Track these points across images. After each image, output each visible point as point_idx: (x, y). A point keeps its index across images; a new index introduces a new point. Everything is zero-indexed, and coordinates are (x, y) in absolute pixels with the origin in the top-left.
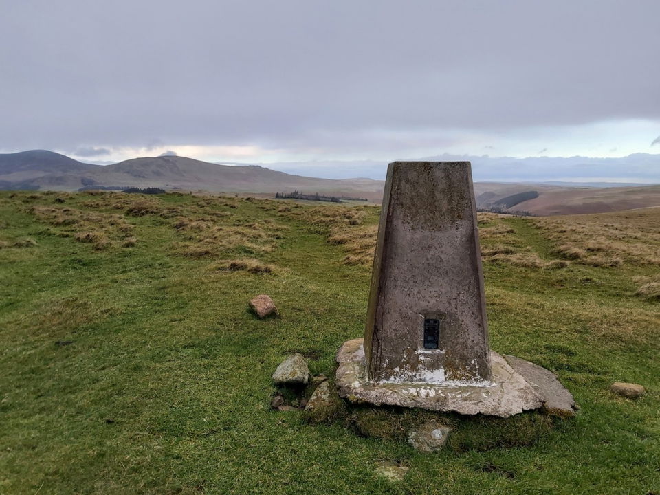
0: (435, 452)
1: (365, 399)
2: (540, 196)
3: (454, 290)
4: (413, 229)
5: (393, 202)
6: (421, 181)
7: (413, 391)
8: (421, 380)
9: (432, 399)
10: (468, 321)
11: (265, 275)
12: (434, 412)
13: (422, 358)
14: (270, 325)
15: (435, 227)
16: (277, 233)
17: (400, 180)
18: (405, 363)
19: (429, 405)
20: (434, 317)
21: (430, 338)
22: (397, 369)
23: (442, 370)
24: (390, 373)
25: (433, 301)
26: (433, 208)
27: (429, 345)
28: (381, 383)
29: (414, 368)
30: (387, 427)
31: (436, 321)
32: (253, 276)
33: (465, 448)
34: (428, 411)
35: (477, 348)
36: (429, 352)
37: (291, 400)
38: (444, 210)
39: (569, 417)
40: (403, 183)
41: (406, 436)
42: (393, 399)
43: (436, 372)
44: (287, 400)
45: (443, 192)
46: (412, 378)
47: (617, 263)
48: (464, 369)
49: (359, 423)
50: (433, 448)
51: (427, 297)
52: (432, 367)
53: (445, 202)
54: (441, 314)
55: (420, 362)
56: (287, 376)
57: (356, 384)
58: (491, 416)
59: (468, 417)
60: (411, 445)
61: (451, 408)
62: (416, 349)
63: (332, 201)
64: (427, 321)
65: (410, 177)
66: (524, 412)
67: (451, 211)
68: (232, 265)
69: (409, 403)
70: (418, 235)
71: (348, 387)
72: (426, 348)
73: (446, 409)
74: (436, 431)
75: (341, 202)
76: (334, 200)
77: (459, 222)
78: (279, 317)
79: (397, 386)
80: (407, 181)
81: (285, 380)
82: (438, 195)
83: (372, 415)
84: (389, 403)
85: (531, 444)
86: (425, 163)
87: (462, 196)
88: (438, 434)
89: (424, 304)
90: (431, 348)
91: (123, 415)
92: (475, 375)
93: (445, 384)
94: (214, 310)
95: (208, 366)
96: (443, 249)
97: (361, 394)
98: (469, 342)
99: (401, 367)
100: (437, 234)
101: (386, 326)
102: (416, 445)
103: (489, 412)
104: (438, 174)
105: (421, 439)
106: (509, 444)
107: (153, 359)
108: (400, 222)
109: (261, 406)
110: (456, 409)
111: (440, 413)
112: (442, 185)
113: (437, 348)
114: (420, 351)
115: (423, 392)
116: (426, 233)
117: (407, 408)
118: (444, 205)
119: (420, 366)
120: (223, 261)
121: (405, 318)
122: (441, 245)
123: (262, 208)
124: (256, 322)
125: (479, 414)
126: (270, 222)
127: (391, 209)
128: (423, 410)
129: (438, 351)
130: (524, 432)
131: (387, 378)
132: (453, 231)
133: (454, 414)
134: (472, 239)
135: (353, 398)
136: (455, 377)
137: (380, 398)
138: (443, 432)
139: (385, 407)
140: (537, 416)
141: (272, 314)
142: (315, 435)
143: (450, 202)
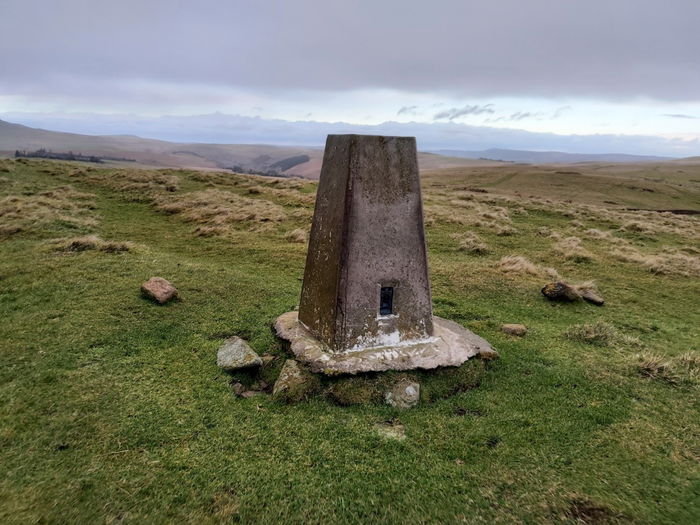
0: (413, 407)
1: (341, 370)
2: (311, 161)
3: (406, 259)
4: (371, 202)
5: (352, 176)
6: (377, 155)
7: (379, 355)
8: (380, 344)
9: (397, 360)
10: (417, 286)
11: (124, 254)
12: (403, 371)
13: (380, 324)
14: (175, 310)
15: (390, 201)
16: (87, 203)
17: (359, 154)
18: (366, 331)
19: (398, 366)
20: (388, 285)
21: (385, 305)
22: (360, 338)
23: (397, 333)
24: (354, 341)
25: (389, 270)
26: (387, 182)
27: (385, 311)
28: (347, 352)
29: (374, 334)
30: (366, 393)
31: (390, 288)
32: (110, 256)
33: (434, 398)
34: (399, 371)
35: (424, 309)
36: (386, 318)
37: (250, 384)
38: (397, 184)
39: (495, 357)
40: (361, 157)
41: (383, 397)
42: (366, 367)
43: (392, 335)
44: (248, 386)
45: (395, 166)
46: (372, 344)
47: (431, 222)
48: (415, 328)
49: (338, 394)
50: (410, 404)
51: (384, 267)
52: (389, 331)
53: (397, 176)
54: (396, 282)
55: (378, 328)
56: (240, 361)
57: (325, 358)
58: (448, 367)
59: (431, 371)
60: (389, 405)
61: (416, 366)
62: (375, 317)
63: (92, 161)
64: (383, 289)
65: (367, 151)
66: (470, 358)
67: (402, 185)
68: (74, 244)
69: (380, 368)
70: (375, 209)
71: (320, 362)
72: (381, 314)
73: (412, 367)
74: (408, 388)
75: (102, 163)
76: (93, 160)
77: (409, 195)
78: (180, 300)
79: (362, 353)
80: (365, 155)
81: (240, 366)
82: (392, 169)
83: (349, 384)
84: (364, 370)
85: (478, 385)
86: (380, 137)
87: (411, 171)
88: (412, 390)
89: (382, 274)
90: (385, 314)
91: (75, 437)
92: (422, 334)
93: (400, 344)
94: (95, 300)
95: (138, 365)
96: (397, 220)
97: (335, 366)
98: (418, 305)
99: (363, 335)
100: (391, 206)
101: (349, 298)
102: (395, 405)
103: (446, 364)
104: (392, 148)
105: (398, 398)
106: (465, 388)
107: (60, 365)
108: (360, 195)
109: (227, 397)
110: (421, 366)
111: (408, 371)
112: (395, 160)
113: (391, 313)
114: (379, 317)
115: (388, 355)
116: (383, 206)
117: (381, 372)
118: (396, 178)
119: (379, 332)
120: (57, 240)
121: (366, 288)
122: (394, 217)
123: (46, 172)
124: (159, 308)
125: (439, 366)
126: (68, 190)
127: (350, 183)
128: (394, 371)
129: (392, 316)
130: (472, 376)
131: (351, 347)
132: (404, 204)
133: (419, 370)
134: (419, 211)
135: (329, 371)
136: (408, 337)
137: (354, 367)
138: (415, 388)
139: (361, 374)
140: (476, 361)
141: (173, 299)
142: (301, 414)
143: (401, 176)
